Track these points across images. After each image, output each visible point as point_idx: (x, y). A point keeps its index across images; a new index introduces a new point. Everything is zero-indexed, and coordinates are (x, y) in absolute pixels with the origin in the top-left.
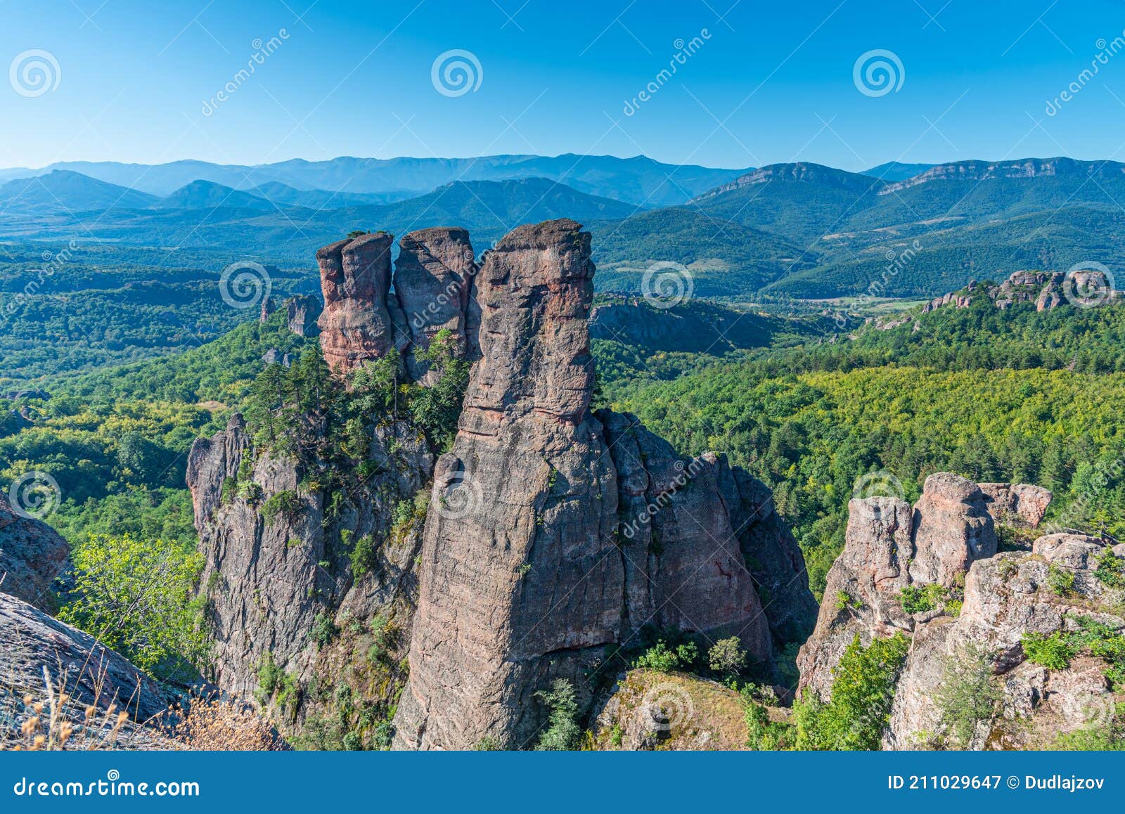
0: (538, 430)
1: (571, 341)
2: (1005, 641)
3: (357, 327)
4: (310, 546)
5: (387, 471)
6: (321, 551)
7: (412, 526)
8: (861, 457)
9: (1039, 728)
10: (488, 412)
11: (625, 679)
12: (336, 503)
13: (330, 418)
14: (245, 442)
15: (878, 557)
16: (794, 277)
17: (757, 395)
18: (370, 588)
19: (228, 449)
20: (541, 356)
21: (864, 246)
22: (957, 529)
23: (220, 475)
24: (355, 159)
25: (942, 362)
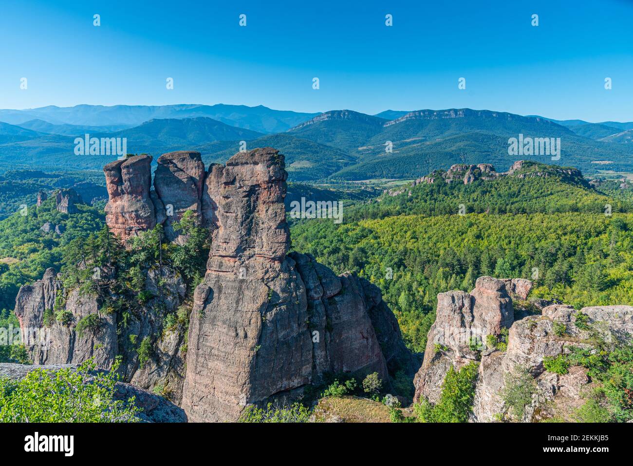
0: (258, 267)
1: (276, 216)
2: (535, 362)
3: (132, 211)
4: (109, 347)
5: (157, 296)
6: (117, 349)
7: (176, 328)
8: (395, 263)
9: (559, 406)
10: (226, 258)
11: (317, 404)
12: (125, 319)
13: (118, 268)
14: (57, 286)
15: (455, 322)
16: (345, 170)
17: (339, 234)
18: (151, 369)
19: (45, 291)
20: (258, 224)
21: (379, 153)
22: (495, 305)
23: (40, 308)
24: (90, 106)
25: (428, 212)
